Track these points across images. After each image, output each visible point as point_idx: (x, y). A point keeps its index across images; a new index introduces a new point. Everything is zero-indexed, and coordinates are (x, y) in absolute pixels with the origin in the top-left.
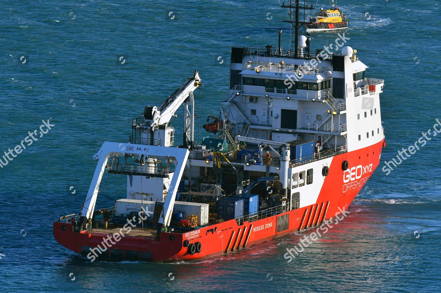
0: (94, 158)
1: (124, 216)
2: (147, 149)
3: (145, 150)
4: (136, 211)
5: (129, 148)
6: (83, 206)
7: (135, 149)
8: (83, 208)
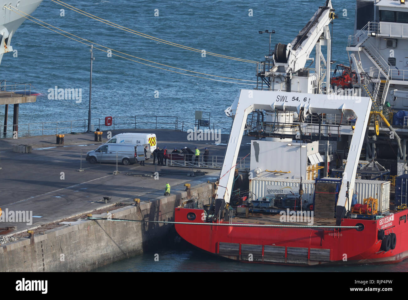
0: (226, 113)
1: (267, 201)
2: (308, 100)
3: (305, 100)
4: (282, 193)
5: (280, 98)
6: (218, 183)
7: (289, 98)
8: (219, 187)
